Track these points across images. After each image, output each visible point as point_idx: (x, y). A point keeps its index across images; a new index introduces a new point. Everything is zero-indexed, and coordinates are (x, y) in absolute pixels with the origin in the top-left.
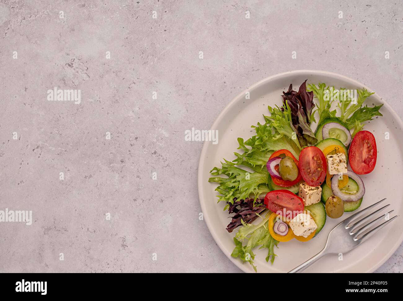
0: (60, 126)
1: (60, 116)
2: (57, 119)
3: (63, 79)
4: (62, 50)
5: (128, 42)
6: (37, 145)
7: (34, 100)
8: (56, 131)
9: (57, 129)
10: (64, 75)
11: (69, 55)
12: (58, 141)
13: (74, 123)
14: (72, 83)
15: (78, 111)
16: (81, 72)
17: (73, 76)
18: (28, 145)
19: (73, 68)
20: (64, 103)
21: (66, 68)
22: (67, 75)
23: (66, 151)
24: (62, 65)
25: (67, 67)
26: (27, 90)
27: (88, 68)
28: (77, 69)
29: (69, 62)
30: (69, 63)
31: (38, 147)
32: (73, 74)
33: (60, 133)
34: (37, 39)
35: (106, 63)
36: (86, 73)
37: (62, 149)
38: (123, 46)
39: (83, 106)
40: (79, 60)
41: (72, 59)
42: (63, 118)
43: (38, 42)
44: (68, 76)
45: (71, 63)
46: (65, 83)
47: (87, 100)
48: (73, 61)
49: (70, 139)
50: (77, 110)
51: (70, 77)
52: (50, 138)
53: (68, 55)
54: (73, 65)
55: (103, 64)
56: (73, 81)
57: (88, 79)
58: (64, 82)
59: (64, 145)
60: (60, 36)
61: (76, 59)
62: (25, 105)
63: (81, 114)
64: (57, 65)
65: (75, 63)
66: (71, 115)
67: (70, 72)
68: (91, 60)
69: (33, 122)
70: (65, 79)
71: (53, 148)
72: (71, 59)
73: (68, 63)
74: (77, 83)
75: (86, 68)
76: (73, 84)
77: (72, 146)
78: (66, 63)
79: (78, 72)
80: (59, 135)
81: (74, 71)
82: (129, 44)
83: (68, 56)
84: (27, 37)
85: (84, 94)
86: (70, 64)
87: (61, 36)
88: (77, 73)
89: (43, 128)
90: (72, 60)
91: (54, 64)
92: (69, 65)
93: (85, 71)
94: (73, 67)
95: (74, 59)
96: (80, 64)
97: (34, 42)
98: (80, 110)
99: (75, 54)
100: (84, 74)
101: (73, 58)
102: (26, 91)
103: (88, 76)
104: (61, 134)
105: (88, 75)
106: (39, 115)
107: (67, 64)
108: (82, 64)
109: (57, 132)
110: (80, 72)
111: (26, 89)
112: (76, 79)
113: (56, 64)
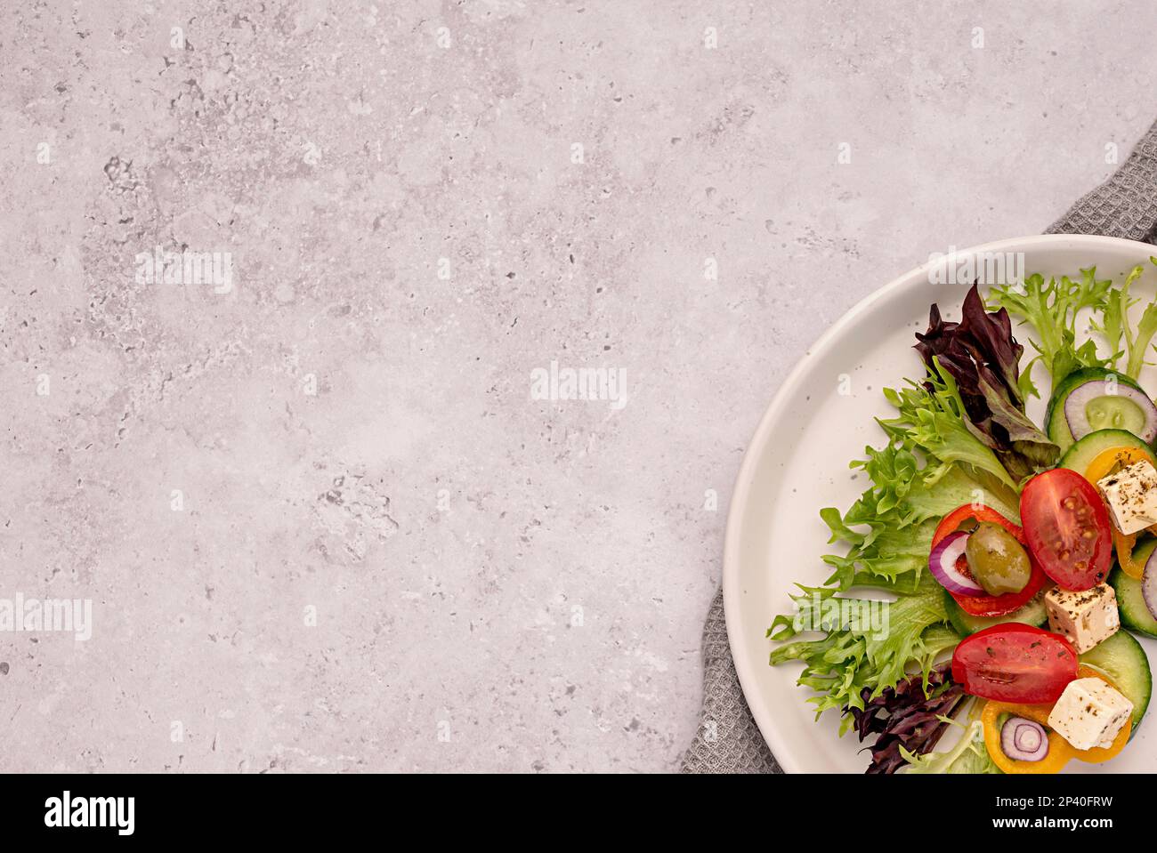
0: (333, 690)
1: (326, 659)
2: (318, 671)
3: (317, 545)
4: (300, 456)
5: (499, 401)
6: (269, 757)
7: (240, 623)
8: (321, 707)
9: (324, 700)
10: (317, 530)
11: (325, 467)
12: (332, 736)
13: (373, 673)
14: (346, 550)
15: (380, 634)
16: (370, 514)
17: (347, 531)
18: (242, 762)
19: (345, 505)
20: (332, 617)
21: (321, 509)
22: (327, 530)
23: (360, 762)
24: (309, 502)
25: (325, 505)
26: (214, 596)
27: (388, 499)
28: (357, 507)
29: (329, 489)
30: (328, 493)
31: (273, 762)
32: (346, 525)
33: (334, 709)
34: (218, 435)
35: (442, 476)
36: (385, 515)
37: (349, 758)
38: (485, 414)
39: (393, 619)
40: (356, 479)
41: (335, 480)
42: (336, 661)
43: (224, 442)
44: (332, 532)
45: (335, 492)
46: (325, 554)
47: (403, 597)
48: (341, 484)
49: (368, 723)
50: (377, 631)
51: (340, 534)
52: (306, 728)
53: (321, 467)
54: (343, 496)
55: (434, 478)
56: (350, 544)
57: (394, 531)
58: (320, 553)
59: (352, 744)
60: (288, 415)
61: (348, 478)
62: (215, 641)
63: (389, 642)
64: (292, 503)
65: (348, 488)
66: (359, 649)
67: (334, 518)
68: (393, 472)
69: (248, 689)
70: (325, 542)
71: (322, 760)
72: (332, 480)
73: (326, 491)
74: (364, 550)
75: (384, 500)
76: (351, 554)
77: (377, 743)
78: (321, 493)
79: (359, 516)
80: (332, 718)
81: (346, 514)
82: (502, 405)
83: (323, 472)
84: (188, 434)
85: (389, 580)
86: (331, 494)
87: (291, 414)
88: (357, 520)
89: (278, 704)
90: (338, 482)
91: (284, 502)
92: (330, 499)
93: (382, 510)
94: (342, 501)
95: (343, 478)
96: (362, 492)
97: (211, 444)
98: (386, 629)
99: (343, 462)
100: (379, 520)
101: (339, 474)
102: (209, 597)
103: (394, 522)
104: (338, 714)
105: (392, 520)
106: (262, 665)
107: (323, 495)
108: (368, 488)
109: (326, 709)
110: (365, 515)
111: (209, 591)
112: (358, 537)
113: (288, 501)
